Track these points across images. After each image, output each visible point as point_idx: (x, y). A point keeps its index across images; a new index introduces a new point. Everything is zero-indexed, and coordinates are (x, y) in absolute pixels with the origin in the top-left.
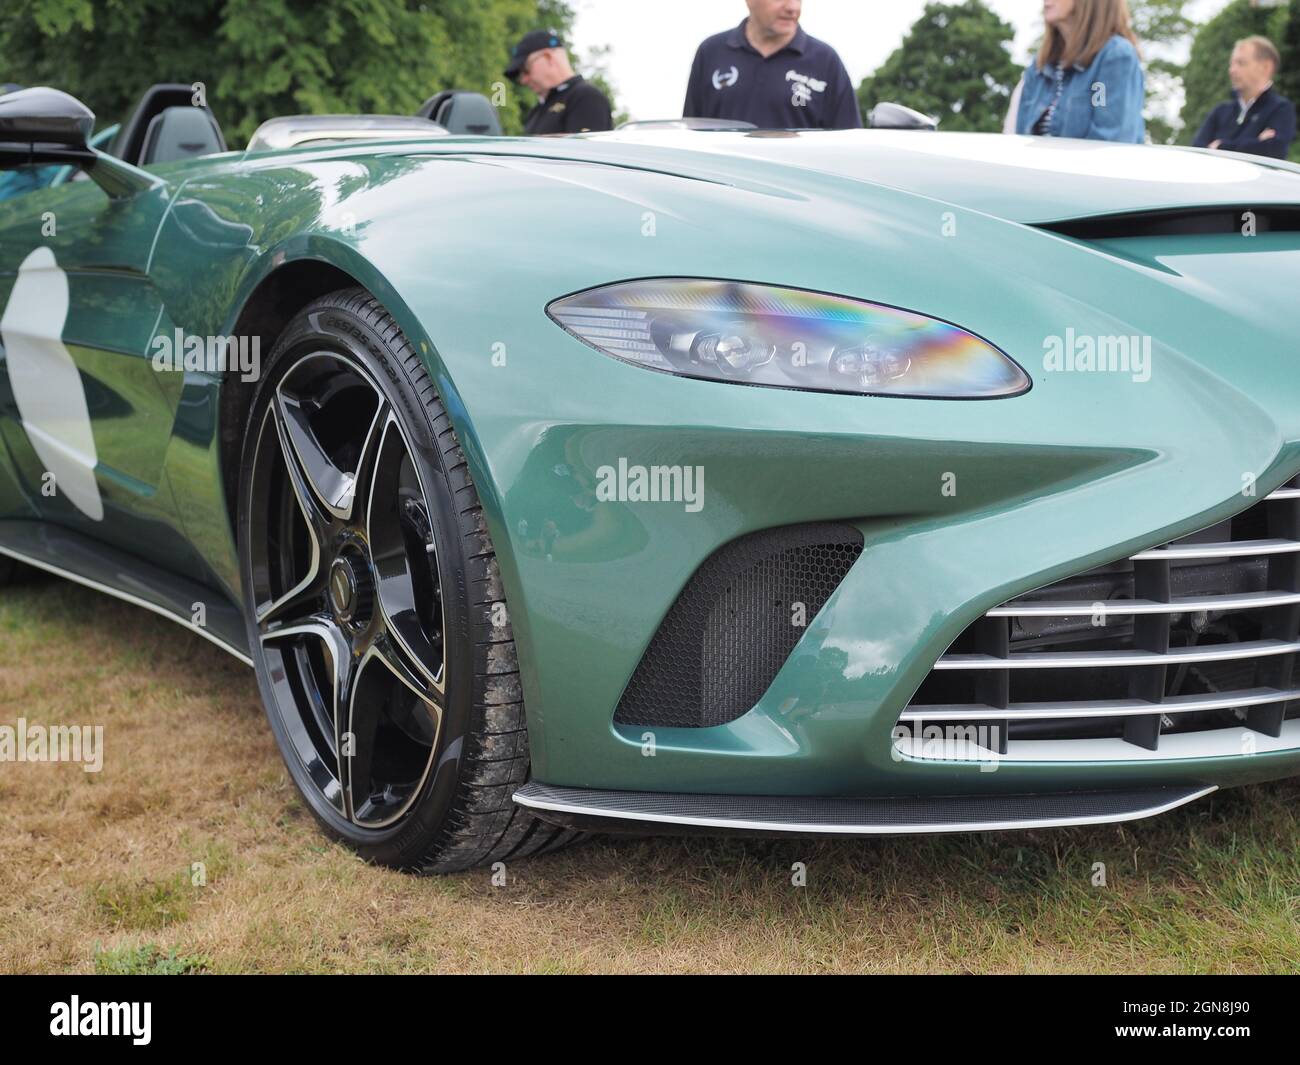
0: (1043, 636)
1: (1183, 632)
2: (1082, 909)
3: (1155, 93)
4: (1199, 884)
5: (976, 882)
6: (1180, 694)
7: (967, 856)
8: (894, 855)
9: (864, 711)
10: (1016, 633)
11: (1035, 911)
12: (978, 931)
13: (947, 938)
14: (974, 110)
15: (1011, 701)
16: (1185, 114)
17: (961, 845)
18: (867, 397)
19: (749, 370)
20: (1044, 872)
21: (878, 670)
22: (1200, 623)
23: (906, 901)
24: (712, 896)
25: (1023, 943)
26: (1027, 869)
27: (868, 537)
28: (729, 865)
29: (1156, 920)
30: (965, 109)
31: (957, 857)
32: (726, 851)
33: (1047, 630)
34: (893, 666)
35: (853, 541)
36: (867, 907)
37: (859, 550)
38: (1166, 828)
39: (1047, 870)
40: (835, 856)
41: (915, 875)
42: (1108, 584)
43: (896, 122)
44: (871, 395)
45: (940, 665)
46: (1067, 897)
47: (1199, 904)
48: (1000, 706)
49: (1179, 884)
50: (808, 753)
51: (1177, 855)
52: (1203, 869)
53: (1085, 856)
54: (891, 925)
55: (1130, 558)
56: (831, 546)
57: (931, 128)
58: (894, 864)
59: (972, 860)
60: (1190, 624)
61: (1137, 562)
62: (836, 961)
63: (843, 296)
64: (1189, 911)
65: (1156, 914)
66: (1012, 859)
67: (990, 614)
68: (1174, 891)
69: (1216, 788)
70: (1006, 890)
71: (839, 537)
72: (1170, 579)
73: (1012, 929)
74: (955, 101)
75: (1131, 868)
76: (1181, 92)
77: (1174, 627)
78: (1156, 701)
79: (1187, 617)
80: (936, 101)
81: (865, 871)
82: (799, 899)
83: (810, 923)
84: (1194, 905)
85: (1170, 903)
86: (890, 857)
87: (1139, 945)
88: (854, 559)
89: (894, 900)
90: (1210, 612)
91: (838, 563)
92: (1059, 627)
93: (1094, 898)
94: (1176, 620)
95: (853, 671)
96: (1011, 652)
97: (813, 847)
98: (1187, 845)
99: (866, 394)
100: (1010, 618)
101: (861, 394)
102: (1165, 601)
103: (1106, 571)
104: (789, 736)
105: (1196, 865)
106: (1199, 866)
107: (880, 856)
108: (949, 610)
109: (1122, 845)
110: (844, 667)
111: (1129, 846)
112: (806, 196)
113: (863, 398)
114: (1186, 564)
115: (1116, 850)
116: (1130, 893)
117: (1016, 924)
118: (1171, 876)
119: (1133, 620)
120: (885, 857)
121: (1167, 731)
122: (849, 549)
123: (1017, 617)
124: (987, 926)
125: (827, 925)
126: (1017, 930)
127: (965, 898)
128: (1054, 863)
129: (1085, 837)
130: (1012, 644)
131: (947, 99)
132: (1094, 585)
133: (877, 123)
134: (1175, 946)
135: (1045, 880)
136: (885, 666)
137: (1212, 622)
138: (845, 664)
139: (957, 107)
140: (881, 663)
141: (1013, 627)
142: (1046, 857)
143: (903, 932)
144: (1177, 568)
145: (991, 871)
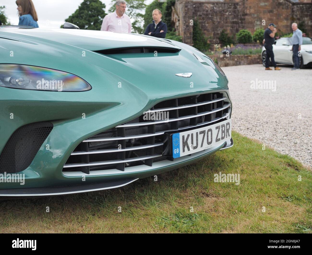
0: (97, 146)
1: (129, 144)
2: (110, 209)
3: (138, 21)
4: (137, 201)
5: (86, 205)
6: (130, 158)
7: (84, 199)
8: (67, 200)
9: (55, 166)
10: (90, 146)
11: (99, 210)
12: (85, 216)
13: (78, 218)
14: (96, 24)
15: (90, 162)
16: (144, 26)
17: (83, 197)
18: (54, 92)
19: (24, 86)
20: (102, 201)
21: (59, 156)
22: (133, 141)
23: (69, 211)
24: (21, 214)
25: (96, 218)
26: (98, 201)
27: (54, 125)
28: (26, 206)
29: (127, 210)
30: (94, 24)
31: (82, 199)
32: (26, 202)
33: (97, 145)
34: (62, 154)
35: (51, 126)
36: (59, 213)
37: (52, 128)
38: (130, 189)
39: (103, 201)
40: (52, 202)
41: (72, 204)
42: (111, 134)
43: (69, 27)
44: (54, 91)
45: (72, 154)
46: (107, 207)
47: (137, 205)
48: (87, 163)
49: (133, 201)
50: (42, 177)
51: (133, 195)
52: (138, 198)
53: (112, 197)
54: (65, 216)
55: (116, 127)
56: (45, 127)
57: (78, 28)
58: (67, 202)
59: (85, 200)
60: (131, 142)
61: (117, 128)
62: (51, 226)
63: (47, 68)
64: (134, 207)
65: (127, 209)
66: (95, 199)
67: (84, 141)
68: (132, 203)
69: (138, 179)
70: (93, 206)
71: (47, 125)
72: (125, 132)
73: (94, 215)
74: (92, 22)
75: (122, 199)
76: (144, 21)
77: (127, 143)
78: (123, 160)
79: (130, 140)
80: (87, 22)
81: (59, 205)
82: (43, 212)
83: (45, 218)
84: (135, 206)
85: (130, 206)
86: (66, 201)
87: (123, 216)
88: (51, 130)
89: (66, 211)
90: (135, 139)
91: (47, 131)
92: (100, 144)
93: (113, 206)
94: (127, 141)
95: (54, 157)
96: (89, 150)
97: (47, 200)
98: (135, 192)
99: (53, 91)
100: (89, 142)
101: (52, 91)
102: (124, 137)
103: (111, 130)
104: (38, 174)
105: (136, 197)
106: (137, 197)
107: (64, 201)
108: (74, 141)
109: (120, 194)
110: (52, 156)
111: (122, 194)
112: (38, 44)
113: (53, 92)
114: (129, 128)
115: (119, 195)
116: (121, 204)
117: (95, 214)
118: (131, 200)
119: (117, 142)
120: (65, 201)
121: (127, 166)
122: (50, 128)
123: (90, 142)
124: (87, 215)
125: (50, 218)
126: (95, 215)
127: (83, 209)
128: (105, 199)
129: (112, 193)
130: (89, 148)
131: (90, 22)
132: (108, 134)
133: (64, 27)
134: (131, 215)
135: (102, 203)
136: (61, 155)
137: (136, 141)
138: (53, 155)
139: (92, 24)
140: (60, 154)
141: (90, 144)
142: (103, 197)
143: (68, 218)
144: (126, 129)
145: (90, 202)
